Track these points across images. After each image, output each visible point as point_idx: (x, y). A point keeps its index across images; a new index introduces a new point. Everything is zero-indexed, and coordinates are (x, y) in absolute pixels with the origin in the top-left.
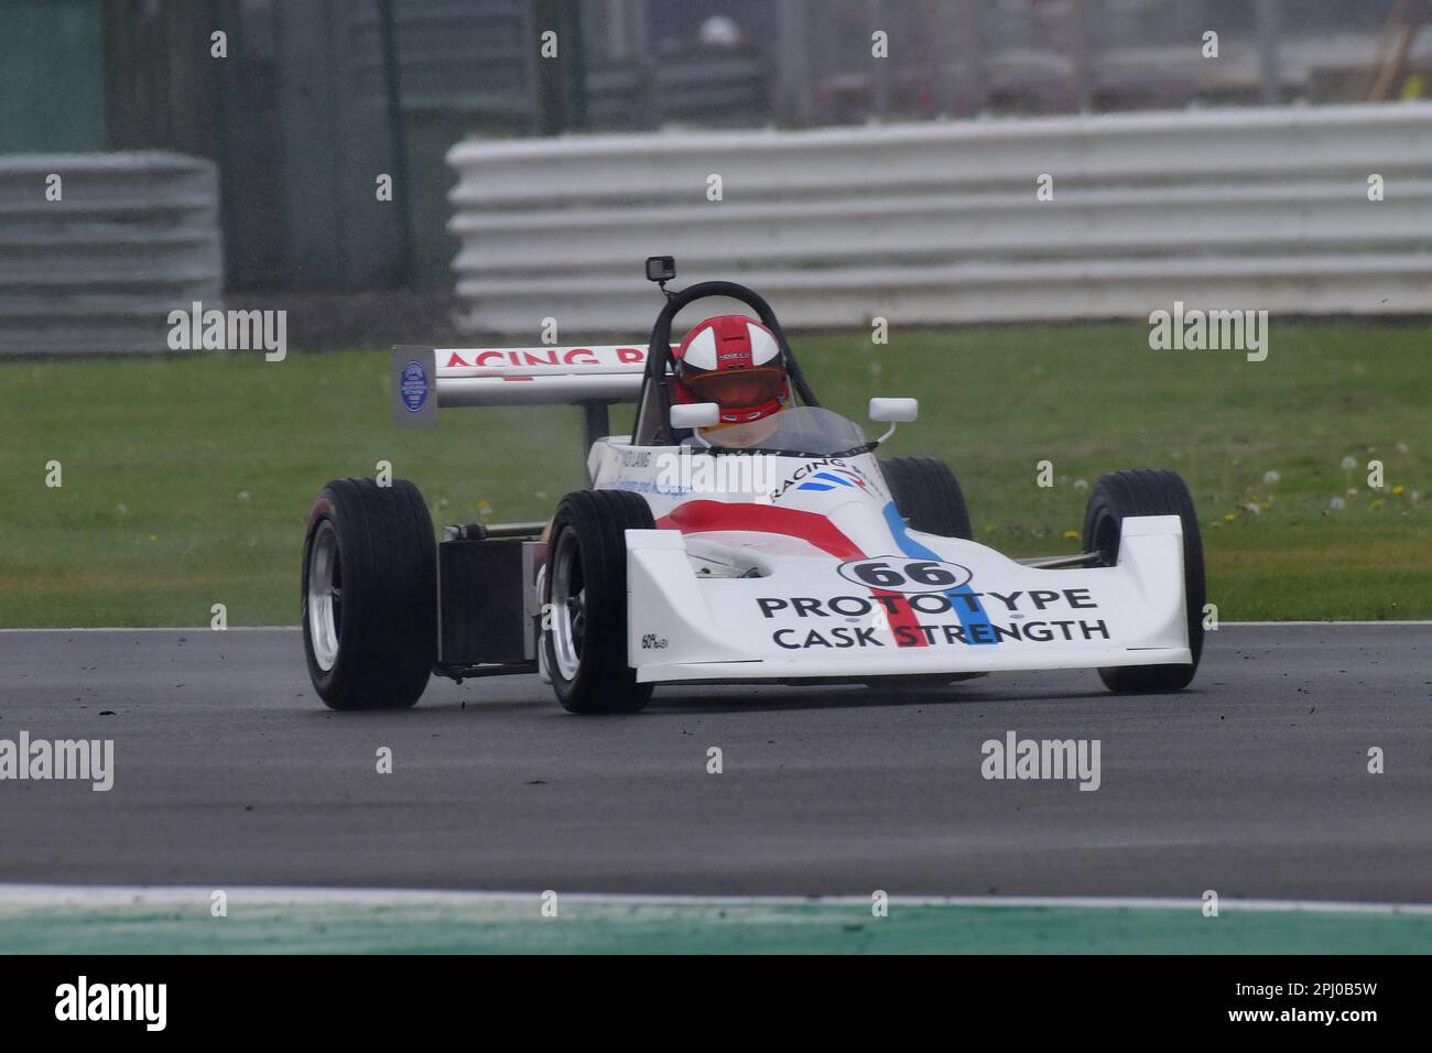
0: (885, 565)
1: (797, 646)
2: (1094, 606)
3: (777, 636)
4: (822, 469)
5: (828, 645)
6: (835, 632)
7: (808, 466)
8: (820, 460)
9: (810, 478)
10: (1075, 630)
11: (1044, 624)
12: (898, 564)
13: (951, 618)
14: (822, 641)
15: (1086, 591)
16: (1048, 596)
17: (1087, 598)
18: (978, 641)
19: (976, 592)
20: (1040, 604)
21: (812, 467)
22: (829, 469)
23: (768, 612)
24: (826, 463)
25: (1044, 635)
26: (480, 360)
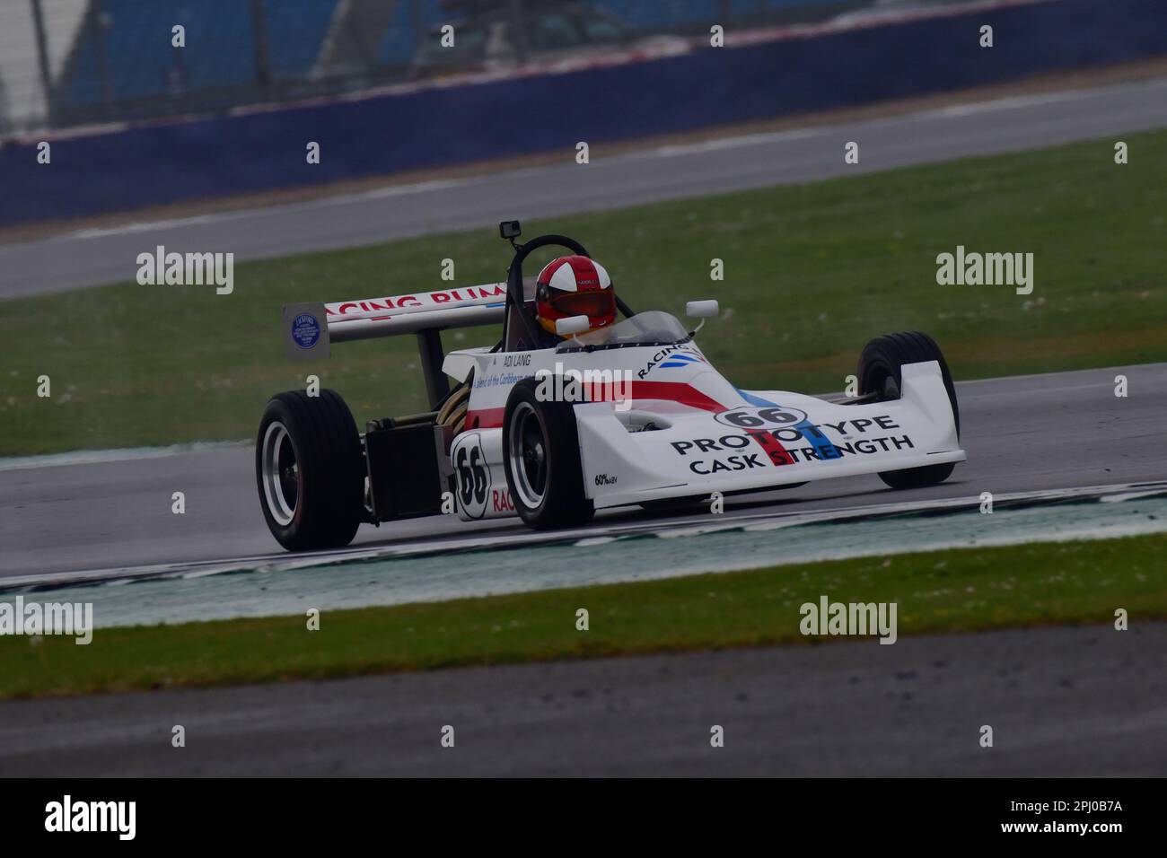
0: (744, 413)
1: (708, 472)
2: (897, 426)
3: (692, 466)
4: (674, 352)
5: (729, 469)
6: (730, 460)
7: (663, 351)
8: (671, 347)
9: (667, 359)
10: (889, 443)
11: (868, 441)
12: (753, 412)
13: (804, 443)
14: (723, 467)
15: (888, 417)
16: (864, 423)
17: (891, 421)
18: (827, 457)
19: (815, 424)
20: (861, 429)
21: (666, 352)
22: (679, 352)
23: (682, 451)
24: (675, 348)
25: (870, 449)
26: (342, 310)
